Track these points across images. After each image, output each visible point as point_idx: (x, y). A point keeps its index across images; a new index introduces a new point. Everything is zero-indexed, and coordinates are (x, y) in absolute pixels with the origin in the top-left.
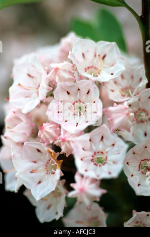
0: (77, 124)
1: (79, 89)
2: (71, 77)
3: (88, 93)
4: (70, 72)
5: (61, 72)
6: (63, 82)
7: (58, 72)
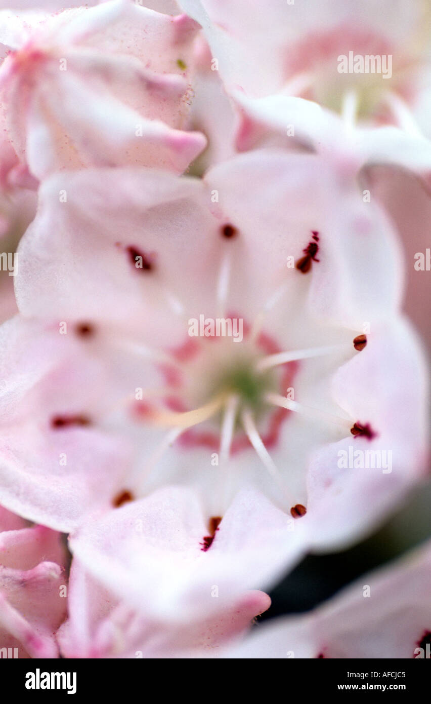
0: (215, 523)
1: (229, 232)
2: (160, 128)
3: (304, 266)
4: (152, 87)
5: (72, 83)
6: (89, 176)
7: (44, 87)
